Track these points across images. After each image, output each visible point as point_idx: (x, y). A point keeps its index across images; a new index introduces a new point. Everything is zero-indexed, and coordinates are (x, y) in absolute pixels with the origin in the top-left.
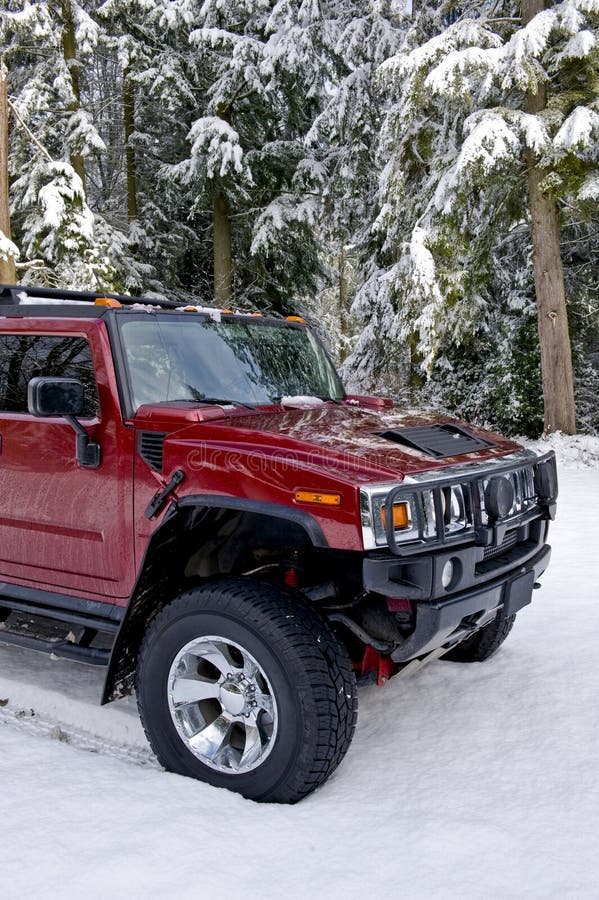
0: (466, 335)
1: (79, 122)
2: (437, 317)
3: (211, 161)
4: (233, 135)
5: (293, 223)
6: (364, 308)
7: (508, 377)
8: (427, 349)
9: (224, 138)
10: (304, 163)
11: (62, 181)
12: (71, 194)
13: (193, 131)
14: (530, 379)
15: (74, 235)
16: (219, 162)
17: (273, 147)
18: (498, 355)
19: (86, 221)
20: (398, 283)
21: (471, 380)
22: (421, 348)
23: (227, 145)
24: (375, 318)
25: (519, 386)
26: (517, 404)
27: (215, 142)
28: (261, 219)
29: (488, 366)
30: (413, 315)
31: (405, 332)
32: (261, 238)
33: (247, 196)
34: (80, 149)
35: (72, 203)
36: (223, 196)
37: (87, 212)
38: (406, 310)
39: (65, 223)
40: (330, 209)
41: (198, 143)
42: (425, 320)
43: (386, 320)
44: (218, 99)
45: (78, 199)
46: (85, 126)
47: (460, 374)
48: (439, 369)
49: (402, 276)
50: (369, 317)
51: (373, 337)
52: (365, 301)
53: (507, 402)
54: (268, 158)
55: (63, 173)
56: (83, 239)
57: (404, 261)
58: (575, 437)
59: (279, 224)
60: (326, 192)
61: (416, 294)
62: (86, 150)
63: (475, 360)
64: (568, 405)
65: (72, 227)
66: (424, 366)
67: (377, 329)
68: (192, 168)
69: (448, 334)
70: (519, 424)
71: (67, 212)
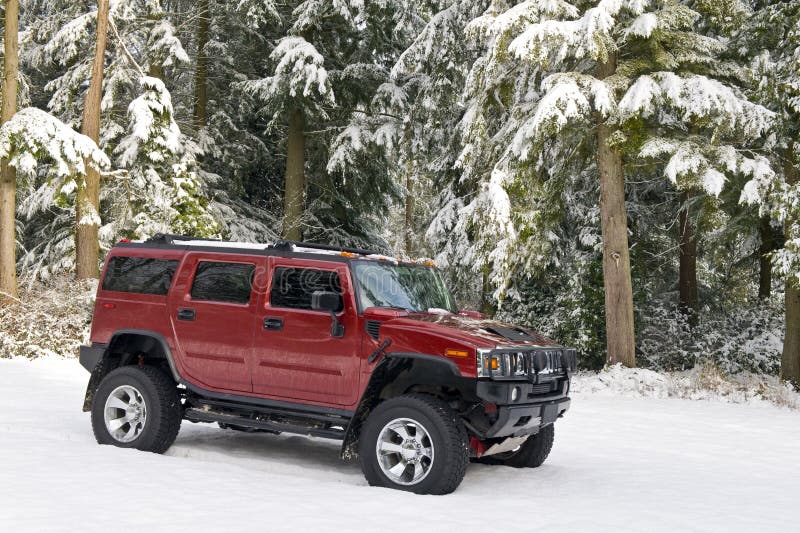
0: (537, 268)
1: (164, 33)
2: (511, 251)
3: (294, 81)
4: (319, 58)
5: (371, 145)
6: (439, 235)
7: (577, 311)
8: (500, 280)
9: (309, 60)
10: (386, 87)
11: (153, 95)
12: (160, 109)
13: (278, 50)
14: (599, 314)
15: (160, 147)
16: (303, 82)
17: (355, 69)
18: (568, 289)
19: (173, 136)
20: (476, 217)
21: (541, 312)
22: (495, 279)
23: (312, 67)
24: (449, 245)
25: (589, 320)
26: (585, 338)
27: (300, 64)
28: (339, 139)
29: (559, 299)
30: (489, 246)
31: (479, 263)
32: (338, 157)
33: (325, 115)
34: (163, 60)
35: (160, 117)
36: (300, 112)
37: (174, 126)
38: (482, 242)
39: (152, 136)
40: (410, 135)
41: (284, 62)
42: (499, 254)
43: (460, 249)
44: (304, 21)
45: (167, 114)
46: (169, 38)
47: (531, 305)
48: (509, 299)
49: (480, 211)
50: (443, 244)
51: (446, 263)
52: (440, 228)
53: (576, 336)
54: (348, 78)
55: (154, 89)
56: (169, 152)
57: (482, 198)
58: (634, 370)
59: (357, 145)
60: (407, 119)
61: (491, 230)
62: (169, 62)
63: (547, 293)
64: (629, 340)
65: (159, 140)
66: (496, 295)
67: (450, 257)
68: (275, 85)
69: (520, 265)
70: (587, 359)
71: (155, 125)
